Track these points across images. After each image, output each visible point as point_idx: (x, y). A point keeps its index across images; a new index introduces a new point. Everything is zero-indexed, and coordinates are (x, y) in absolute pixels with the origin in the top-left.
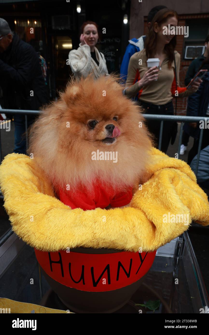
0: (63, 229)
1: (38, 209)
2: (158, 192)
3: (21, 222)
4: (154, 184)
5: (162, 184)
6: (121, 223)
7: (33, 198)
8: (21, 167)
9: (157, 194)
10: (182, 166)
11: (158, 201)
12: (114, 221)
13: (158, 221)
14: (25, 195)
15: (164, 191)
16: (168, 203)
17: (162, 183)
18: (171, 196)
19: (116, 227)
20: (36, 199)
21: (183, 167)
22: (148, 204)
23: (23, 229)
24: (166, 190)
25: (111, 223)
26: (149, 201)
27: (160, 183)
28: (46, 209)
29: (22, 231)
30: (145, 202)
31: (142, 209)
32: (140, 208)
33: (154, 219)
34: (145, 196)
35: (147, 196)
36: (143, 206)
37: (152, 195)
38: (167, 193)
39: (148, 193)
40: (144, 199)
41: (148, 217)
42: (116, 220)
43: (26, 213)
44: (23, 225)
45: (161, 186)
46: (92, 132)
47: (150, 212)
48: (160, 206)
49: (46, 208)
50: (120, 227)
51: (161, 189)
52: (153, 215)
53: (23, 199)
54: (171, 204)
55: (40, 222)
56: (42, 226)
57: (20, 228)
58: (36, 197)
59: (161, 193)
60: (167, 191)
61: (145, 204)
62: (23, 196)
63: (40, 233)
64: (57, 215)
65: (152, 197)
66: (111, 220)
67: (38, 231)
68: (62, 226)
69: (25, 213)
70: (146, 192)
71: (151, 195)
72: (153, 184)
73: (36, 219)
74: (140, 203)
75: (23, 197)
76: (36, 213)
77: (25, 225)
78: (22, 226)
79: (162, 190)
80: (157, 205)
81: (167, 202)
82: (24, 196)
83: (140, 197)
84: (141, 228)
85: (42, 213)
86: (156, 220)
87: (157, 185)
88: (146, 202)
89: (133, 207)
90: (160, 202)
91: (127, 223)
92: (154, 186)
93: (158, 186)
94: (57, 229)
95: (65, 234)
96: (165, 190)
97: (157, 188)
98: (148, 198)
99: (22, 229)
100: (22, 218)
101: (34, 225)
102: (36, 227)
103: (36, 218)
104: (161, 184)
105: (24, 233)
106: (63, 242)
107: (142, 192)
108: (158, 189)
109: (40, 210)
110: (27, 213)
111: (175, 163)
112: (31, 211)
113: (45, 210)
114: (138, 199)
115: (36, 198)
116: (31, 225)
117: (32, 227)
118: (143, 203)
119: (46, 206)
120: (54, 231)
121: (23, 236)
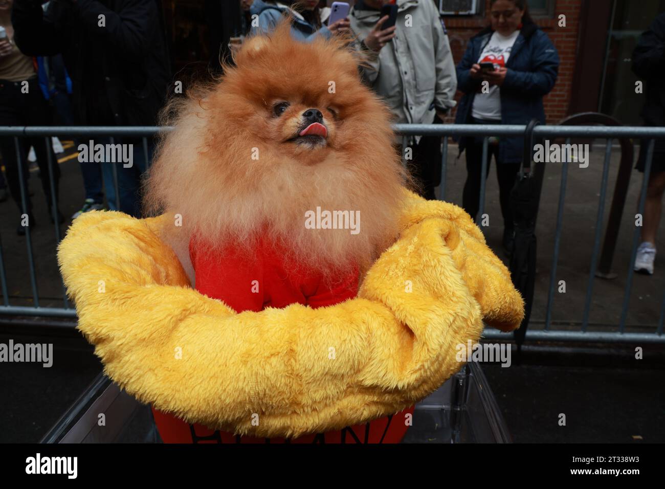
0: (219, 355)
1: (155, 321)
2: (419, 264)
3: (120, 352)
4: (411, 248)
5: (427, 249)
6: (342, 330)
7: (138, 297)
8: (112, 237)
9: (416, 268)
10: (455, 217)
11: (418, 282)
12: (327, 326)
13: (416, 319)
14: (119, 295)
15: (432, 262)
16: (439, 287)
17: (427, 246)
18: (446, 271)
19: (333, 339)
20: (147, 299)
21: (457, 218)
22: (397, 289)
23: (127, 365)
24: (435, 260)
25: (321, 333)
26: (398, 284)
27: (422, 245)
28: (172, 318)
29: (123, 370)
30: (391, 286)
31: (384, 300)
32: (380, 298)
33: (409, 316)
34: (391, 273)
35: (396, 272)
36: (386, 294)
37: (406, 270)
38: (438, 265)
39: (396, 267)
40: (389, 281)
41: (397, 314)
42: (330, 325)
43: (131, 331)
44: (126, 358)
45: (424, 251)
46: (277, 121)
47: (402, 304)
48: (423, 293)
49: (172, 315)
50: (340, 338)
51: (425, 258)
52: (408, 310)
53: (117, 304)
54: (445, 288)
55: (164, 348)
56: (169, 355)
57: (121, 364)
58: (145, 295)
59: (424, 266)
60: (437, 262)
61: (391, 289)
62: (115, 297)
63: (166, 368)
64: (202, 329)
65: (406, 274)
66: (321, 326)
67: (161, 366)
68: (216, 349)
69: (127, 333)
70: (394, 266)
71: (404, 272)
72: (408, 249)
73: (154, 341)
74: (381, 289)
75: (116, 299)
76: (153, 329)
77: (131, 356)
78: (122, 361)
79: (428, 260)
80: (417, 290)
81: (437, 284)
82: (118, 297)
83: (379, 277)
84: (384, 334)
85: (165, 328)
86: (413, 319)
87: (416, 250)
88: (393, 286)
89: (366, 297)
90: (422, 285)
91: (354, 328)
92: (411, 252)
93: (419, 251)
94: (206, 357)
95: (223, 366)
96: (433, 260)
97: (416, 256)
98: (398, 277)
99: (126, 367)
100: (121, 344)
101: (152, 354)
102: (157, 358)
103: (153, 339)
104: (424, 248)
105: (129, 375)
106: (222, 382)
107: (385, 267)
108: (419, 259)
109: (160, 320)
110: (133, 332)
111: (439, 210)
112: (142, 326)
113: (172, 321)
114: (375, 280)
115: (146, 297)
116: (145, 355)
117: (146, 358)
118: (386, 287)
119: (173, 311)
120: (202, 363)
121: (127, 380)
